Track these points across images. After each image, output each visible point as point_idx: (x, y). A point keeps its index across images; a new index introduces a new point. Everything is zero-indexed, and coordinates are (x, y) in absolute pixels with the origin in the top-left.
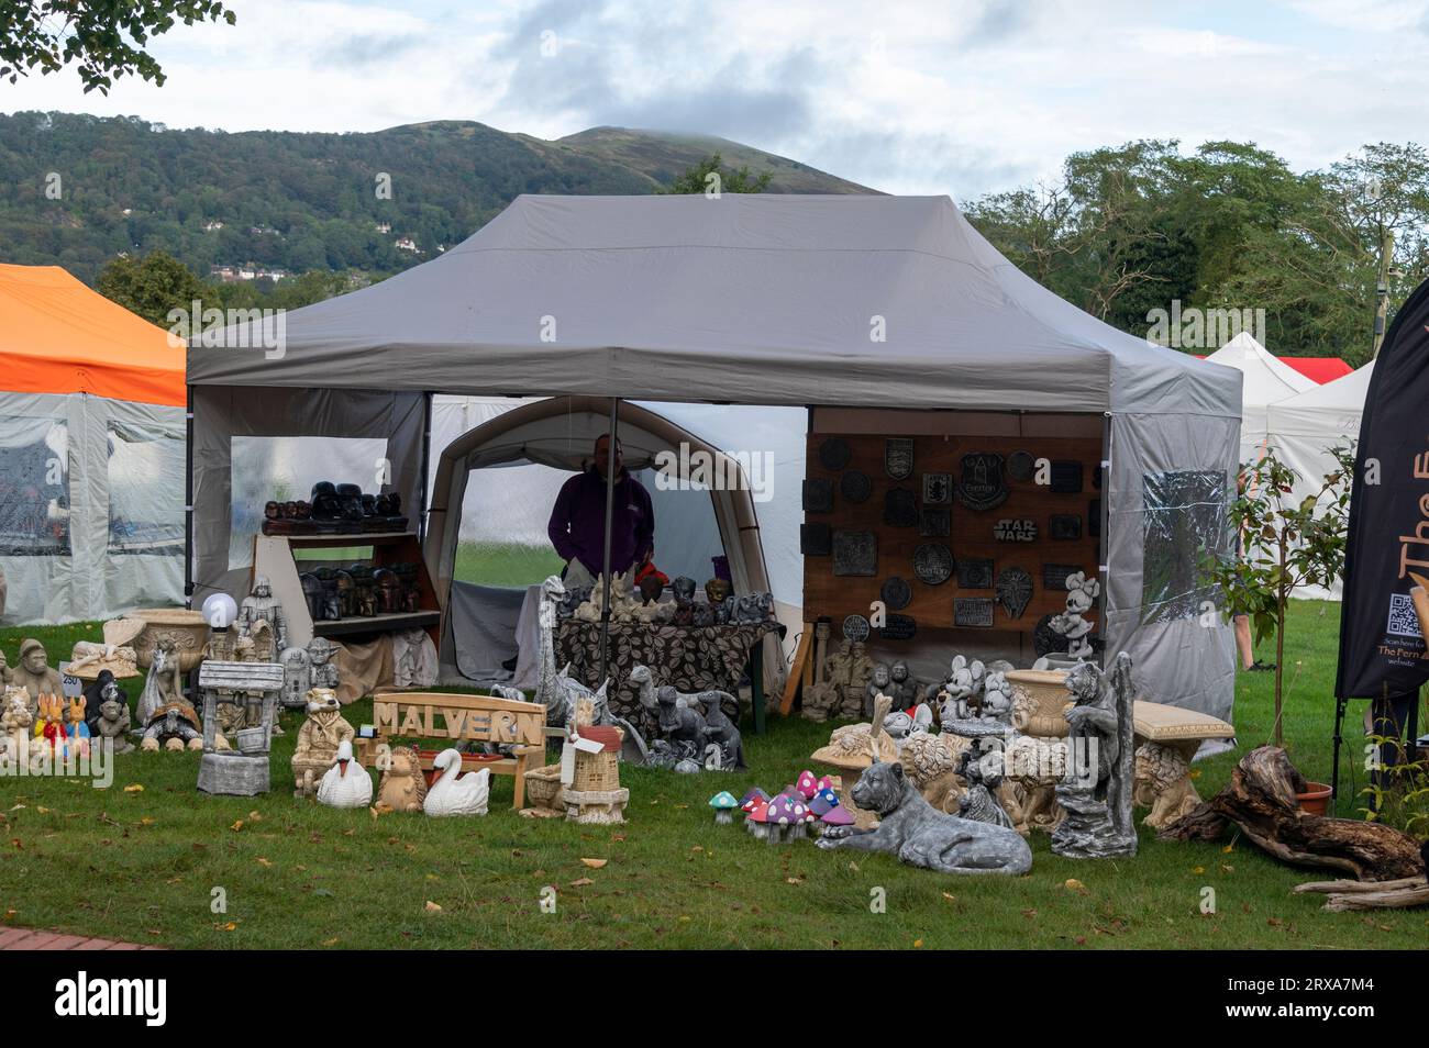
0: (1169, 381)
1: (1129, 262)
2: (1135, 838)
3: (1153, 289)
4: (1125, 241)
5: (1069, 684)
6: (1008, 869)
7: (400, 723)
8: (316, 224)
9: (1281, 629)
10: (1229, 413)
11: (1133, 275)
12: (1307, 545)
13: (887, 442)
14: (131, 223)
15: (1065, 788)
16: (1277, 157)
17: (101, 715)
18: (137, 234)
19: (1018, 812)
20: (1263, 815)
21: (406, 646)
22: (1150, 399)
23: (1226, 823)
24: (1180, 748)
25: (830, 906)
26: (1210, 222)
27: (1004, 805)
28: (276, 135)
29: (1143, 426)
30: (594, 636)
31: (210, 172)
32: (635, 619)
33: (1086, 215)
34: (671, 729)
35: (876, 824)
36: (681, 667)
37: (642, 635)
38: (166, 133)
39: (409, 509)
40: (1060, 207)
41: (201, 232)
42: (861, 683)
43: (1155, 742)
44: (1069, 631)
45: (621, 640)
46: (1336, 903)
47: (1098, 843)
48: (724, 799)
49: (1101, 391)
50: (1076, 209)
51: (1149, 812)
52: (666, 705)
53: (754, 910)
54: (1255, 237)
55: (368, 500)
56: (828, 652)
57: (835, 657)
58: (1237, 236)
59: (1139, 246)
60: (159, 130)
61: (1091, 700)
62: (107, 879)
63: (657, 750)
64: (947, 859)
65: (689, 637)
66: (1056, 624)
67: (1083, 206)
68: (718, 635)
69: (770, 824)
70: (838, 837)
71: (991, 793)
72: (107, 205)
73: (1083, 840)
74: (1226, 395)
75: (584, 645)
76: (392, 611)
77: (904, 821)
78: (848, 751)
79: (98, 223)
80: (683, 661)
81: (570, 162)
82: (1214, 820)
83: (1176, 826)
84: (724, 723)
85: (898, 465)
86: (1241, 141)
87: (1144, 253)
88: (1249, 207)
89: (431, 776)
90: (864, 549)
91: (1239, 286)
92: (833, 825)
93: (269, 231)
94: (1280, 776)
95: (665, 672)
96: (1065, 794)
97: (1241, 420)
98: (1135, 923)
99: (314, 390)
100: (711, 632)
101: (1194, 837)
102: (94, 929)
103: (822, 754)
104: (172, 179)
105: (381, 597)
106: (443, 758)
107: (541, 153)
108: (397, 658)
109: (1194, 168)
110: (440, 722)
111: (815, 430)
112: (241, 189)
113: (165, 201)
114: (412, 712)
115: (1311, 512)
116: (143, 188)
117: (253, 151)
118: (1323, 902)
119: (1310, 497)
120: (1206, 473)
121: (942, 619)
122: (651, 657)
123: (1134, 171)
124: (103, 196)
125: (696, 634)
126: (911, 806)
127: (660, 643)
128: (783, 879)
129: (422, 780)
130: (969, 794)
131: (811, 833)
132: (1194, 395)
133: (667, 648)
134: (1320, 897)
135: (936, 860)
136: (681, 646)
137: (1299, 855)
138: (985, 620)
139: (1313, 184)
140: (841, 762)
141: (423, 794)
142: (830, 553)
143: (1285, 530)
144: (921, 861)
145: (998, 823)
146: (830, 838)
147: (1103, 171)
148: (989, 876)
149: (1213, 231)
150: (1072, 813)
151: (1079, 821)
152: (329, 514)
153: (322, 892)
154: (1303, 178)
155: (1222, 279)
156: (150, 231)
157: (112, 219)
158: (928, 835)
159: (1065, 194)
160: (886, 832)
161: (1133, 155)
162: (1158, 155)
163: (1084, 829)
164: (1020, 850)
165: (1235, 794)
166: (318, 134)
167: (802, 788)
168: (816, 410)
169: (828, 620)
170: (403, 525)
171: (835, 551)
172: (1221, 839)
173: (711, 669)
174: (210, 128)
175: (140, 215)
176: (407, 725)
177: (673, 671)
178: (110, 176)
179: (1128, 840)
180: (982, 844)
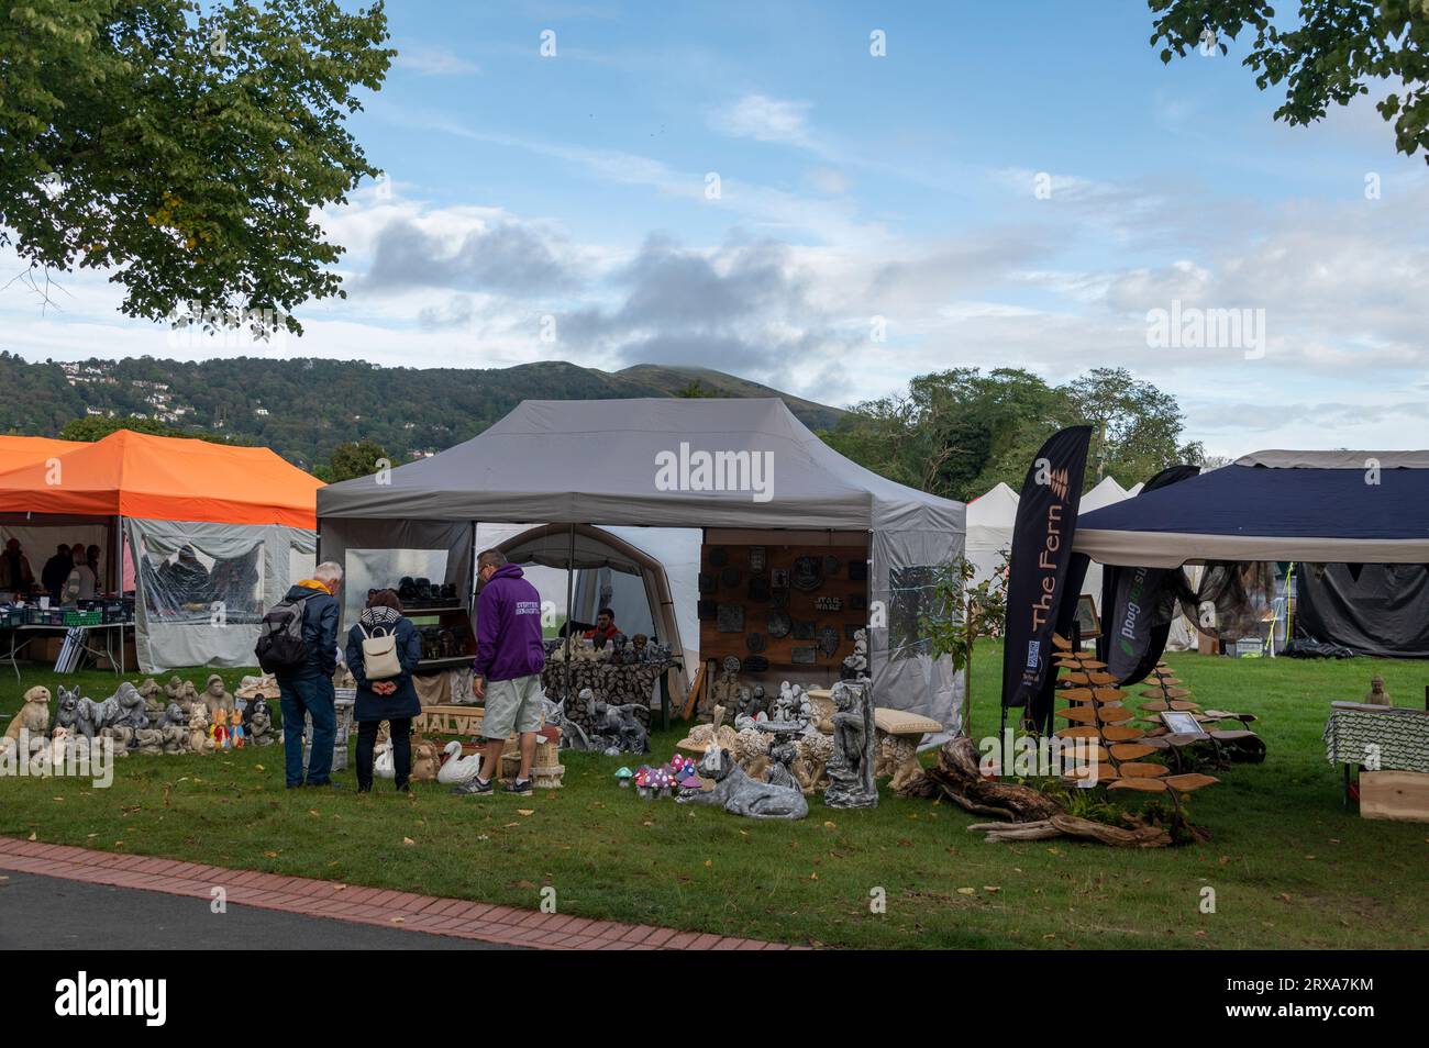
0: (913, 511)
1: (950, 442)
2: (877, 796)
3: (964, 458)
4: (947, 429)
5: (833, 699)
6: (791, 815)
7: (429, 725)
8: (471, 424)
9: (969, 663)
10: (956, 530)
11: (951, 449)
12: (983, 611)
13: (749, 549)
14: (359, 424)
15: (831, 764)
16: (1038, 377)
17: (253, 721)
18: (363, 431)
19: (807, 779)
20: (957, 781)
21: (458, 677)
22: (899, 522)
23: (935, 786)
24: (911, 739)
25: (664, 840)
26: (998, 417)
27: (797, 775)
28: (447, 370)
29: (895, 540)
30: (562, 671)
31: (407, 393)
32: (587, 660)
33: (923, 413)
34: (603, 728)
35: (714, 787)
36: (615, 689)
37: (591, 670)
38: (381, 370)
39: (462, 593)
40: (907, 410)
41: (401, 429)
42: (734, 699)
43: (893, 735)
44: (856, 666)
45: (579, 673)
46: (992, 838)
47: (853, 798)
48: (624, 772)
49: (866, 517)
50: (916, 410)
51: (891, 779)
52: (601, 713)
53: (614, 842)
54: (1025, 426)
55: (435, 587)
56: (714, 681)
57: (719, 683)
58: (1014, 426)
59: (956, 432)
60: (377, 368)
61: (846, 709)
62: (209, 824)
63: (594, 741)
64: (753, 810)
65: (620, 671)
66: (848, 661)
67: (920, 408)
68: (639, 670)
69: (647, 787)
70: (689, 795)
71: (787, 767)
72: (345, 414)
73: (843, 797)
74: (954, 519)
75: (556, 676)
76: (449, 656)
77: (730, 785)
78: (698, 741)
79: (340, 424)
80: (616, 685)
81: (623, 385)
82: (927, 784)
83: (906, 788)
84: (636, 723)
85: (757, 564)
86: (1017, 368)
87: (958, 436)
88: (1021, 408)
89: (444, 757)
90: (736, 616)
91: (1016, 455)
92: (687, 788)
93: (442, 428)
94: (966, 756)
95: (605, 692)
96: (831, 768)
97: (965, 535)
98: (860, 850)
99: (400, 520)
100: (633, 668)
101: (916, 794)
102: (188, 856)
103: (683, 743)
104: (385, 398)
105: (441, 647)
106: (449, 747)
107: (605, 380)
108: (452, 684)
109: (986, 385)
110: (453, 724)
111: (707, 543)
112: (425, 403)
113: (380, 411)
114: (436, 718)
115: (987, 590)
116: (367, 403)
117: (434, 380)
118: (986, 835)
119: (986, 581)
120: (934, 568)
121: (784, 659)
122: (597, 684)
123: (952, 387)
124: (342, 407)
125: (624, 669)
126: (734, 776)
127: (602, 675)
128: (641, 823)
129: (438, 761)
130: (775, 768)
131: (675, 792)
132: (932, 520)
133: (606, 678)
134: (983, 833)
135: (746, 810)
136: (615, 676)
137: (977, 806)
138: (810, 659)
139: (1061, 393)
140: (694, 748)
141: (437, 769)
142: (716, 619)
143: (971, 601)
144: (737, 811)
145: (791, 787)
146: (684, 796)
147: (933, 387)
148: (773, 820)
149: (1000, 423)
150: (836, 780)
151: (841, 785)
152: (409, 597)
153: (341, 832)
154: (1055, 390)
155: (1006, 451)
156: (372, 429)
157: (349, 422)
158: (744, 794)
159: (912, 401)
160: (718, 792)
161: (951, 377)
162: (966, 377)
163: (844, 790)
164: (800, 803)
165: (939, 767)
166: (472, 370)
167: (674, 765)
168: (708, 532)
169: (714, 660)
170: (457, 602)
171: (719, 617)
172: (932, 796)
173: (633, 690)
174: (407, 366)
175: (364, 419)
176: (433, 726)
177: (610, 692)
178: (347, 396)
179: (872, 797)
180: (776, 800)
